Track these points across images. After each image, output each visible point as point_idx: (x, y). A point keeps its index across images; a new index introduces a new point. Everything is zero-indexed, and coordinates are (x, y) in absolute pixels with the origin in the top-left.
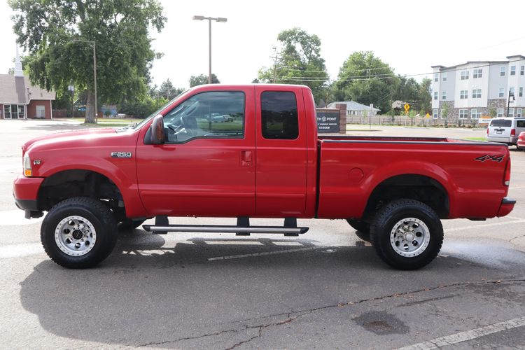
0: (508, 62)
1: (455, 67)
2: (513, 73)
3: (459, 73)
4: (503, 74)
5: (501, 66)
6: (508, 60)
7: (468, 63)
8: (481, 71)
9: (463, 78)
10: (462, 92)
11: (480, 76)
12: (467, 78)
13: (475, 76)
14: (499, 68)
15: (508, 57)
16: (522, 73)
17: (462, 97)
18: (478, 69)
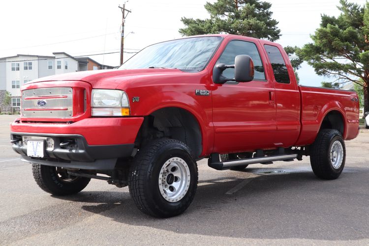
0: (54, 58)
1: (5, 59)
2: (59, 67)
3: (9, 65)
4: (50, 67)
5: (48, 61)
6: (54, 56)
7: (18, 56)
8: (30, 64)
9: (13, 69)
10: (13, 82)
11: (30, 68)
12: (18, 69)
13: (26, 68)
14: (47, 63)
15: (54, 53)
16: (66, 67)
17: (13, 87)
18: (28, 62)
